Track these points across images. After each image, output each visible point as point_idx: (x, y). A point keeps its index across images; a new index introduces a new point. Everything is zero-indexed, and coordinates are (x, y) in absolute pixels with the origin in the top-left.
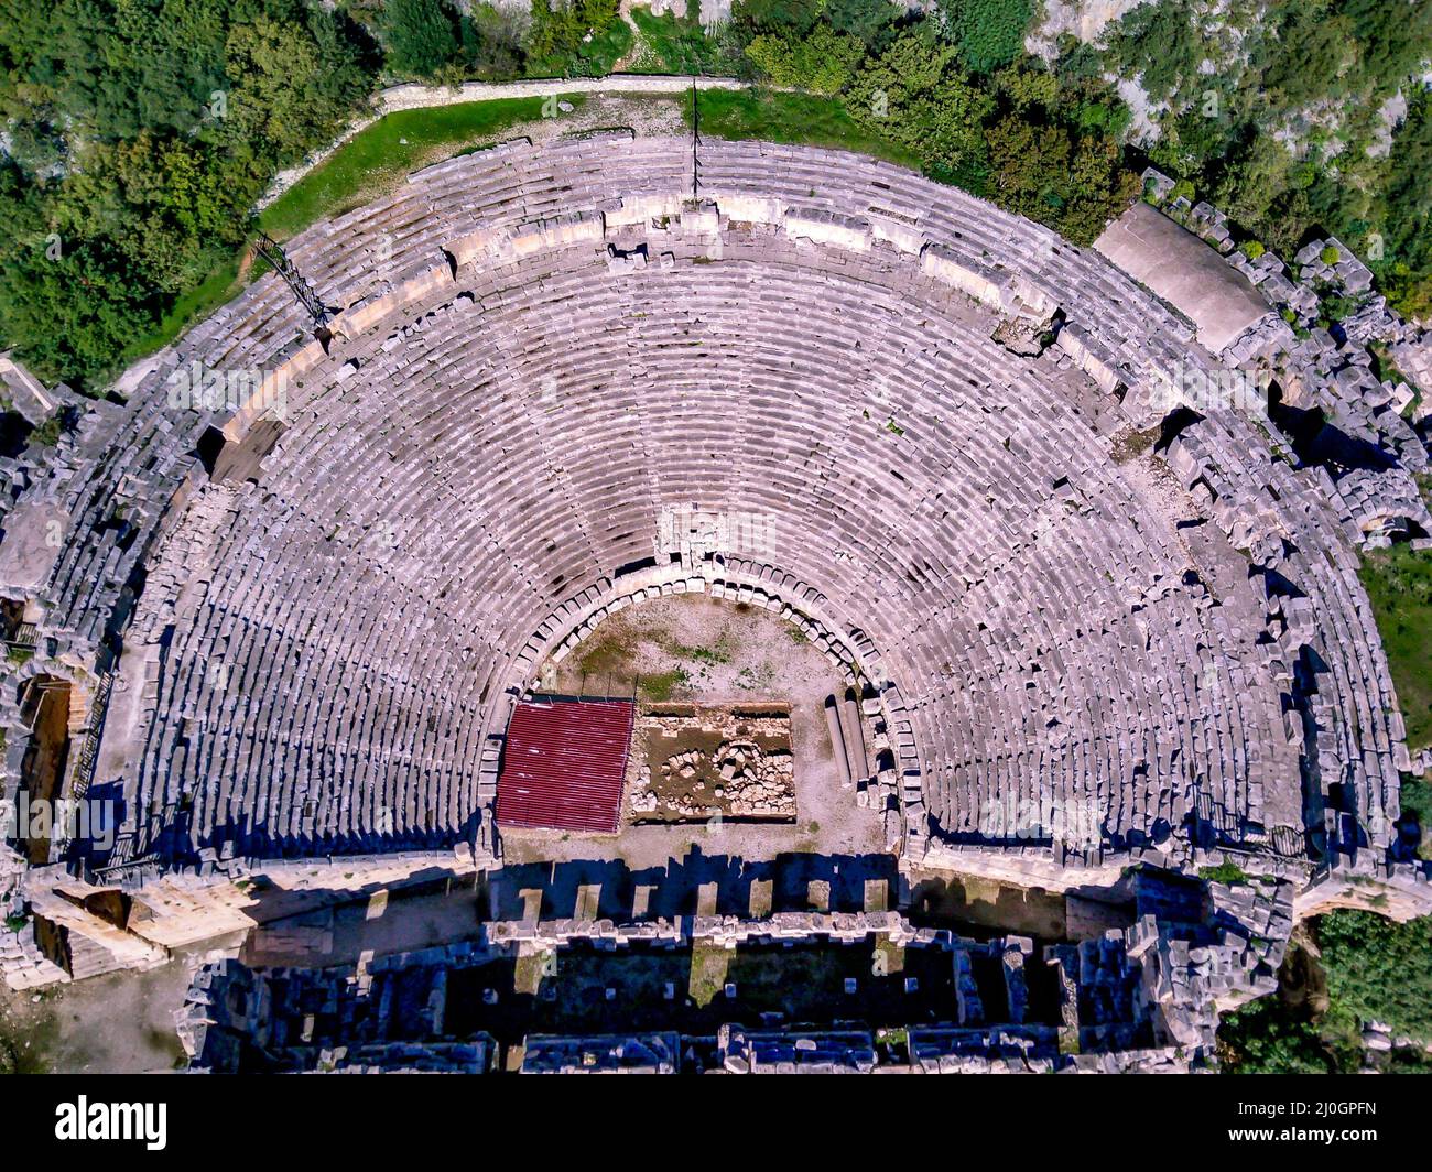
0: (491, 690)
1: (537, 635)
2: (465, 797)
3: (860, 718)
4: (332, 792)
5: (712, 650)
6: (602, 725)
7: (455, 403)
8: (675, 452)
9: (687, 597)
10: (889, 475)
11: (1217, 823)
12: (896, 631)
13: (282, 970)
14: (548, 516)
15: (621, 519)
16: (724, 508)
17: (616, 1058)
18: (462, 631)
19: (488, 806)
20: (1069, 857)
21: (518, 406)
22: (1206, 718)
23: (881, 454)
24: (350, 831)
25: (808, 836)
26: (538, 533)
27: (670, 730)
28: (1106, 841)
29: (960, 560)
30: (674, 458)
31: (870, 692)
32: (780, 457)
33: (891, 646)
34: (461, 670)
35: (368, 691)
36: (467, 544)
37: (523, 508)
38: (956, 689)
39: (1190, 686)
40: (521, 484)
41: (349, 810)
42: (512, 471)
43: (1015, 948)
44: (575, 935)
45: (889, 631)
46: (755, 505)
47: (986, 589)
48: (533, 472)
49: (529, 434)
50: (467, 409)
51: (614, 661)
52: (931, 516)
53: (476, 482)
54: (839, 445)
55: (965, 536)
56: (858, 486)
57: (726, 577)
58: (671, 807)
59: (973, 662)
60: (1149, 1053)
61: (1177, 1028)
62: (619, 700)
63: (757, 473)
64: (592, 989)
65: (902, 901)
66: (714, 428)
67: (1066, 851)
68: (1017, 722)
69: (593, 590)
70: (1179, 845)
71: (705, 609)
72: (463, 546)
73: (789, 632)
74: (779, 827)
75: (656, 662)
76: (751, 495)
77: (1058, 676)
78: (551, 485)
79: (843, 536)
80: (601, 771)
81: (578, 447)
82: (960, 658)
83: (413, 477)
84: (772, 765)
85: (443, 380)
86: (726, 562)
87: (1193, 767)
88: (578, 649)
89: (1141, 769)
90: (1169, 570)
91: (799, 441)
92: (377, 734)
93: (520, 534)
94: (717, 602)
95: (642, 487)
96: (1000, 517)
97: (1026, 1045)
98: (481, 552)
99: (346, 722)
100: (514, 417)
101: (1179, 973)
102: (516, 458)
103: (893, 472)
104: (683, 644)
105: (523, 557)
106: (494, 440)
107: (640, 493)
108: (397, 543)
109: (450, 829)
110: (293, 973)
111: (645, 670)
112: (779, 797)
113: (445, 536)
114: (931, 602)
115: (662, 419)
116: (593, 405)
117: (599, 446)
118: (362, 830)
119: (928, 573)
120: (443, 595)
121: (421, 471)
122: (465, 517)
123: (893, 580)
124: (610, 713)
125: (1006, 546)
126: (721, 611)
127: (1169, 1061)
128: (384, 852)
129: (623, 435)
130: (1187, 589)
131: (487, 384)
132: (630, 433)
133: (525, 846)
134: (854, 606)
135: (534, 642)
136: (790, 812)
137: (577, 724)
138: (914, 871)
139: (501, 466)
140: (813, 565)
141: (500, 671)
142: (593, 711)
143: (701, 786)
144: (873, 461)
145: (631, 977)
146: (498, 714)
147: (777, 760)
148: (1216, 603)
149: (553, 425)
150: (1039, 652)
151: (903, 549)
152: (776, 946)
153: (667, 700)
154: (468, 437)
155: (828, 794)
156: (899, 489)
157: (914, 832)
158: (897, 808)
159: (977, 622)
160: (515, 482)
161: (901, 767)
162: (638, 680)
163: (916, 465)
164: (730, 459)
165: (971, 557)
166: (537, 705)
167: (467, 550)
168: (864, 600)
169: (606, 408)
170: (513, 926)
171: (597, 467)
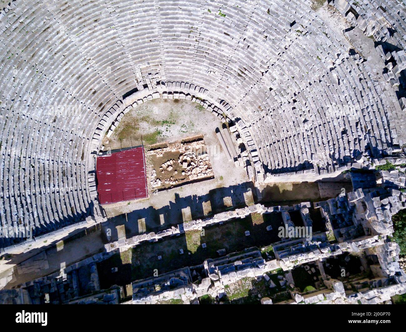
0: (85, 154)
1: (98, 128)
2: (85, 198)
3: (230, 134)
4: (28, 211)
5: (168, 120)
6: (133, 158)
7: (37, 39)
8: (134, 42)
9: (154, 101)
10: (224, 35)
11: (380, 148)
12: (237, 98)
13: (30, 282)
14: (89, 80)
15: (120, 75)
16: (160, 62)
17: (168, 286)
18: (67, 134)
19: (96, 199)
20: (321, 171)
21: (64, 35)
22: (368, 107)
23: (219, 27)
24: (41, 225)
25: (220, 182)
26: (87, 87)
27: (159, 154)
28: (335, 162)
29: (257, 64)
30: (135, 45)
31: (232, 124)
32: (178, 36)
33: (237, 104)
34: (70, 149)
35: (33, 167)
36: (59, 98)
37: (78, 78)
38: (265, 115)
39: (359, 96)
40: (74, 68)
41: (38, 217)
42: (69, 64)
43: (305, 207)
44: (141, 240)
45: (234, 98)
46: (172, 58)
47: (270, 74)
48: (78, 62)
49: (72, 46)
50: (43, 40)
51: (131, 132)
52: (243, 48)
53: (55, 71)
54: (200, 26)
55: (258, 54)
56: (212, 42)
57: (167, 90)
58: (167, 183)
59: (270, 103)
60: (369, 240)
61: (378, 229)
62: (137, 147)
63: (170, 44)
64: (152, 257)
65: (259, 198)
66: (148, 29)
67: (319, 169)
68: (291, 123)
69: (116, 106)
70: (366, 159)
71: (162, 104)
72: (57, 99)
73: (196, 107)
74: (208, 181)
75: (148, 129)
76: (170, 54)
77: (304, 102)
78: (88, 66)
79: (209, 64)
80: (136, 176)
81: (94, 48)
82: (264, 103)
83: (28, 75)
84: (201, 159)
85: (28, 29)
86: (166, 84)
87: (366, 127)
88: (116, 130)
89: (344, 132)
90: (343, 51)
91: (185, 27)
92: (42, 183)
93: (80, 89)
94: (166, 101)
95: (125, 60)
96: (270, 43)
97: (318, 243)
98: (66, 100)
99: (27, 182)
100: (64, 40)
101: (379, 210)
102: (70, 58)
103: (225, 33)
104: (157, 120)
105: (83, 98)
106: (58, 52)
107: (125, 63)
108: (28, 104)
109: (83, 212)
110: (35, 282)
111: (144, 133)
112: (206, 170)
113: (48, 96)
114: (249, 84)
115: (126, 29)
116: (96, 29)
117: (103, 46)
118: (46, 223)
119: (246, 72)
120: (55, 121)
121: (30, 71)
122: (55, 86)
123: (232, 78)
124: (135, 153)
125: (275, 54)
126: (168, 104)
127: (376, 241)
128: (57, 229)
129: (112, 39)
130: (352, 57)
131: (48, 28)
132: (114, 38)
133: (114, 210)
134: (219, 91)
135: (97, 132)
136: (211, 175)
137: (122, 160)
138: (261, 186)
139: (64, 62)
140: (200, 78)
141: (87, 146)
142: (127, 153)
143: (176, 173)
144: (215, 30)
145: (166, 250)
146: (90, 163)
147: (202, 156)
148: (365, 60)
149: (81, 40)
150: (295, 95)
151: (234, 64)
152: (217, 225)
153: (156, 143)
154: (46, 52)
155: (224, 165)
156: (228, 39)
157: (259, 172)
158: (250, 165)
159: (268, 88)
160: (72, 68)
161: (249, 149)
162: (142, 138)
163: (234, 28)
164: (158, 41)
165: (262, 62)
166: (105, 156)
167: (60, 101)
168: (222, 88)
169: (102, 29)
170: (116, 243)
171: (104, 55)
